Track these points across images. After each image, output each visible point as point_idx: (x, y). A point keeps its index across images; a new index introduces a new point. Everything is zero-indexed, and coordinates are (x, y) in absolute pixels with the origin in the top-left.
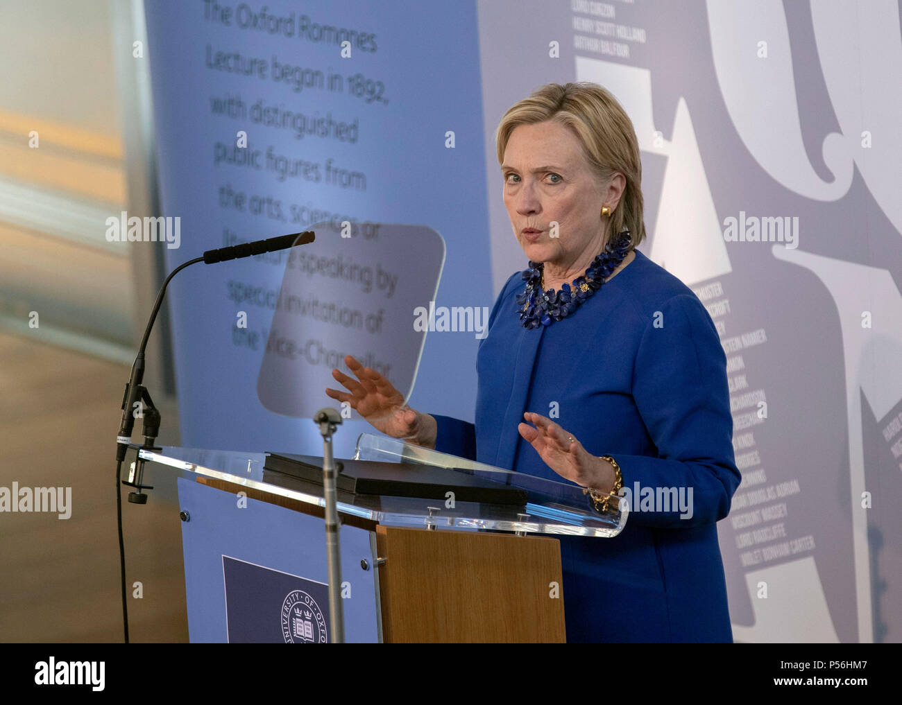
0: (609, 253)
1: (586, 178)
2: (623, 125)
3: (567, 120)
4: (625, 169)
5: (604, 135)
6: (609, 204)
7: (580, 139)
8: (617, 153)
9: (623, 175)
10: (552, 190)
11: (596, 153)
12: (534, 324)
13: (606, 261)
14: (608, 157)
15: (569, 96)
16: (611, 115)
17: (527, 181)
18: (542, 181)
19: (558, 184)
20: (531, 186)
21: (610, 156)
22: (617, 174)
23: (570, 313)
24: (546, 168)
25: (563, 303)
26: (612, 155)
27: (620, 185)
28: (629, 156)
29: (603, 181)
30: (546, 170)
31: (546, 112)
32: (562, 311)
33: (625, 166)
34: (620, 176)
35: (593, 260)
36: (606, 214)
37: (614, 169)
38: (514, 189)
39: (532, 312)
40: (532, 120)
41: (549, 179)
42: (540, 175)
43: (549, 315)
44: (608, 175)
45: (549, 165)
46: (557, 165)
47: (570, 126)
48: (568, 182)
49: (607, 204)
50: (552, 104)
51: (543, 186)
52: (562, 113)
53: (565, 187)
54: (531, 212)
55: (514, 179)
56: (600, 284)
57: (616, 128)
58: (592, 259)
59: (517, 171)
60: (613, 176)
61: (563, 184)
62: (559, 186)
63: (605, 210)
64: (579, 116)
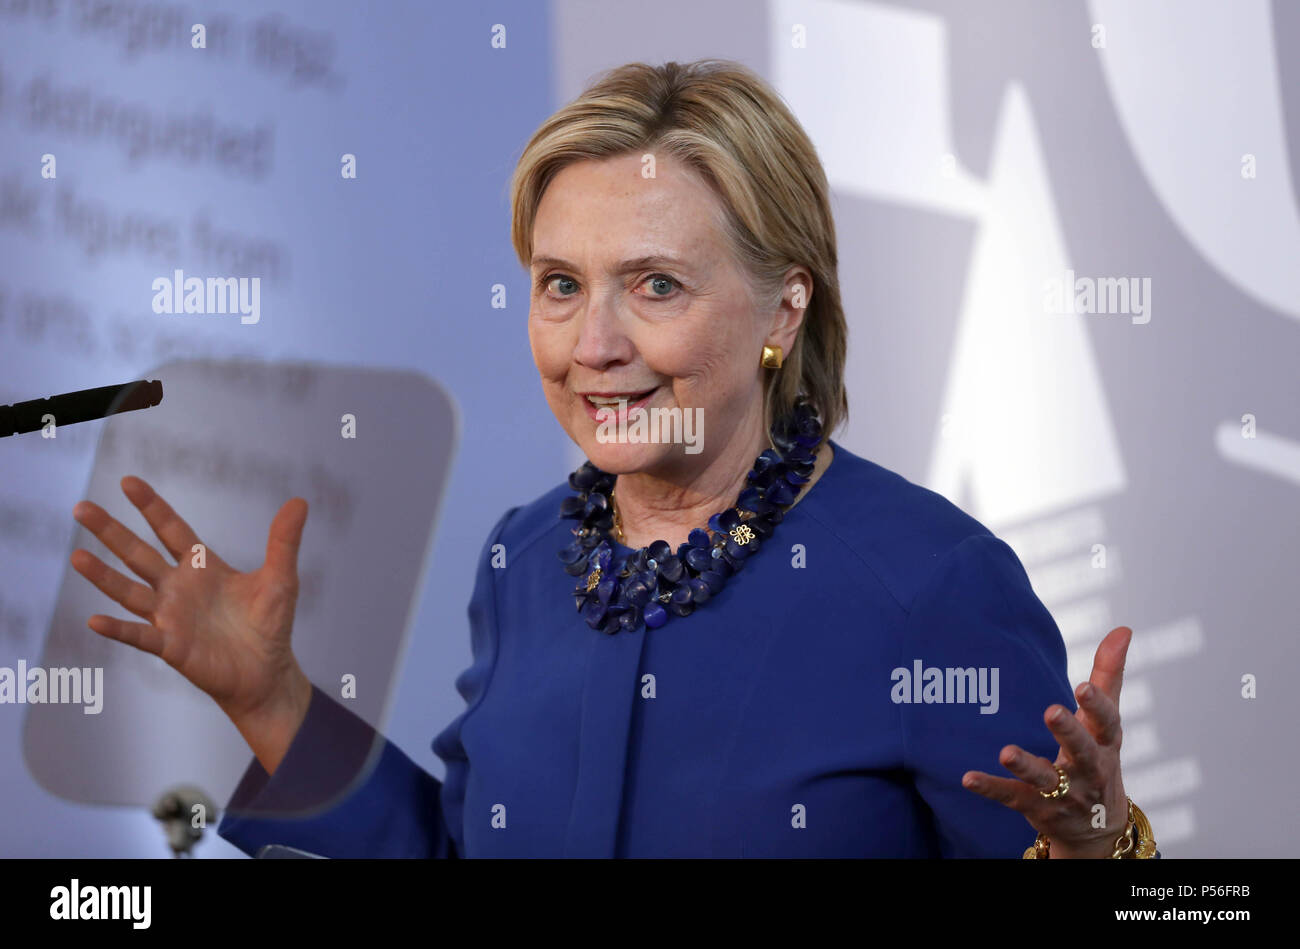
0: (783, 450)
1: (732, 281)
2: (803, 156)
3: (692, 150)
4: (814, 257)
5: (770, 184)
6: (778, 341)
7: (723, 194)
8: (798, 222)
9: (806, 273)
10: (658, 311)
11: (757, 226)
12: (625, 620)
13: (781, 469)
14: (780, 233)
15: (685, 95)
16: (779, 135)
17: (599, 292)
18: (632, 291)
19: (670, 298)
20: (609, 304)
21: (782, 229)
22: (796, 271)
23: (715, 593)
24: (646, 261)
25: (693, 573)
26: (787, 228)
27: (800, 296)
28: (820, 227)
29: (769, 287)
30: (644, 266)
31: (640, 132)
32: (694, 590)
33: (815, 252)
34: (801, 276)
35: (750, 468)
36: (772, 361)
37: (791, 260)
38: (562, 310)
39: (615, 596)
40: (606, 151)
41: (649, 288)
42: (628, 277)
43: (660, 603)
44: (780, 273)
45: (655, 253)
46: (672, 253)
47: (699, 164)
48: (693, 293)
49: (774, 340)
50: (649, 112)
51: (637, 305)
52: (677, 135)
53: (689, 304)
54: (611, 364)
55: (561, 288)
56: (774, 524)
57: (791, 165)
58: (746, 465)
59: (573, 269)
60: (787, 277)
61: (683, 298)
62: (675, 302)
63: (768, 352)
64: (714, 137)
